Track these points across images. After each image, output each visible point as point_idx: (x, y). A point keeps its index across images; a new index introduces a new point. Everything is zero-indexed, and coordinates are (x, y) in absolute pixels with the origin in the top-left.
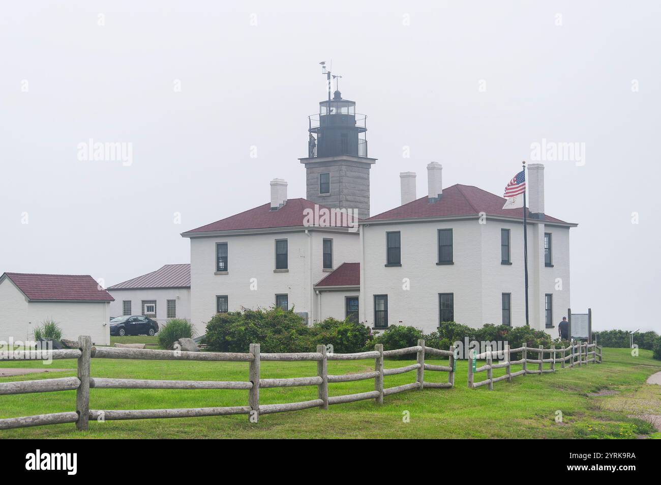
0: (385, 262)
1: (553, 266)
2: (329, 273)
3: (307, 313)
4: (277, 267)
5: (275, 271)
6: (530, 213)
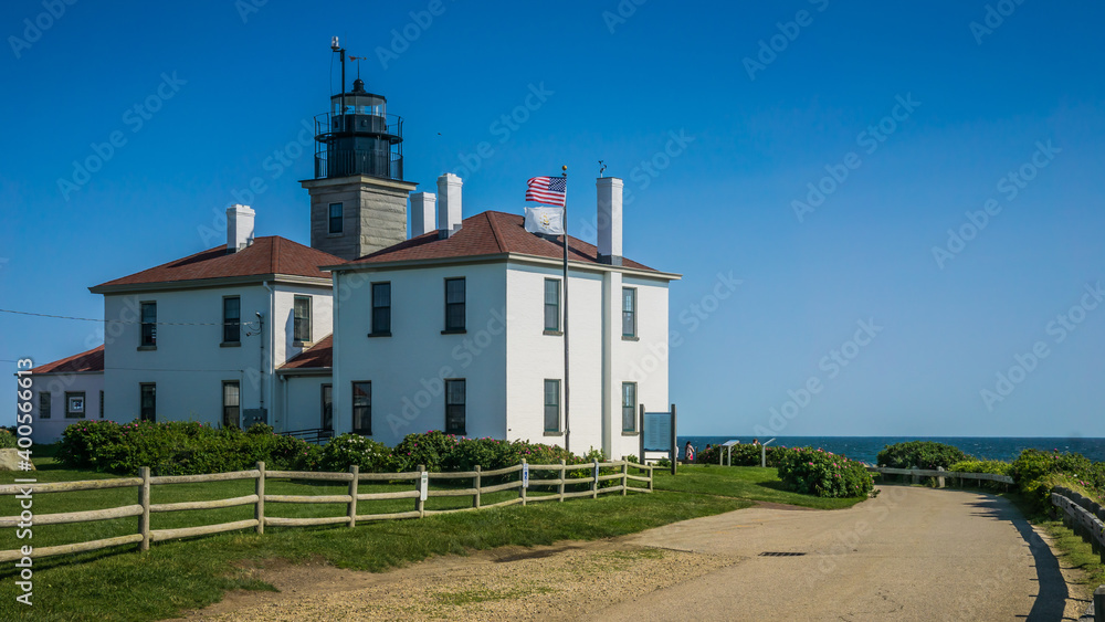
0: (369, 330)
1: (637, 339)
2: (304, 350)
3: (266, 411)
4: (226, 340)
5: (222, 346)
6: (599, 255)
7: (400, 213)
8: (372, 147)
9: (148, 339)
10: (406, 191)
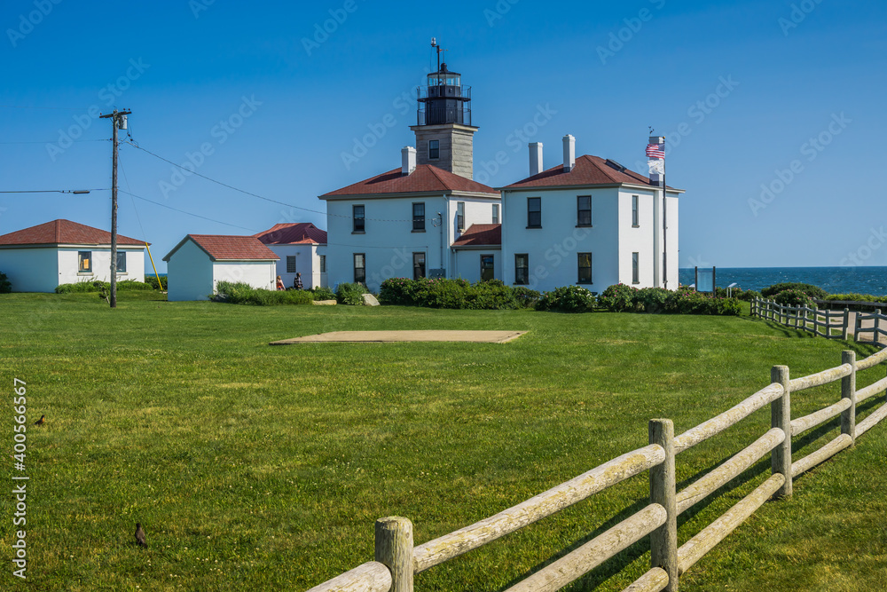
0: (526, 225)
2: (462, 234)
3: (444, 270)
4: (414, 228)
5: (412, 232)
6: (651, 181)
7: (468, 145)
8: (456, 105)
9: (359, 226)
10: (472, 132)
